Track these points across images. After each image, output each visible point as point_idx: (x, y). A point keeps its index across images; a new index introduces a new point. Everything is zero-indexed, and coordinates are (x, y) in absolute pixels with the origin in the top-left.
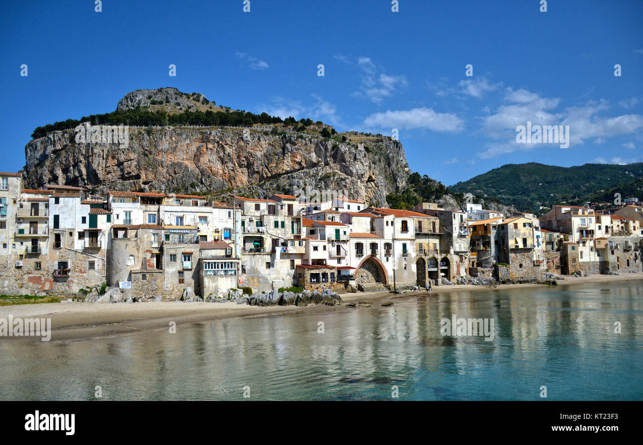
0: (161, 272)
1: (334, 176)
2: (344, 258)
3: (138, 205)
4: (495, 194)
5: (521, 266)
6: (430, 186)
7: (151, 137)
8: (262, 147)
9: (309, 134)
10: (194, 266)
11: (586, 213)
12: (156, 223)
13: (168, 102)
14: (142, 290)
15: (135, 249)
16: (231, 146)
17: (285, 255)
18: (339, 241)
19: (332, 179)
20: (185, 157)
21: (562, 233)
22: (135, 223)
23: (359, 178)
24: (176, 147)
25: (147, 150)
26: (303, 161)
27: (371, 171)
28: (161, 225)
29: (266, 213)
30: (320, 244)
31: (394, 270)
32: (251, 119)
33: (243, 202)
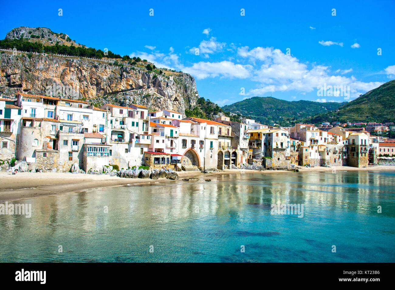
0: (57, 152)
1: (153, 95)
2: (175, 148)
3: (41, 104)
4: (246, 114)
5: (279, 159)
6: (210, 106)
7: (31, 60)
8: (107, 73)
9: (138, 67)
10: (80, 149)
11: (314, 129)
12: (53, 118)
13: (43, 37)
14: (43, 164)
15: (39, 135)
16: (87, 70)
17: (138, 145)
18: (172, 137)
19: (152, 97)
20: (54, 75)
21: (300, 140)
22: (38, 116)
23: (169, 98)
24: (49, 68)
25: (28, 68)
26: (133, 84)
27: (177, 94)
28: (57, 119)
29: (127, 116)
30: (161, 139)
31: (204, 158)
32: (101, 54)
33: (112, 107)
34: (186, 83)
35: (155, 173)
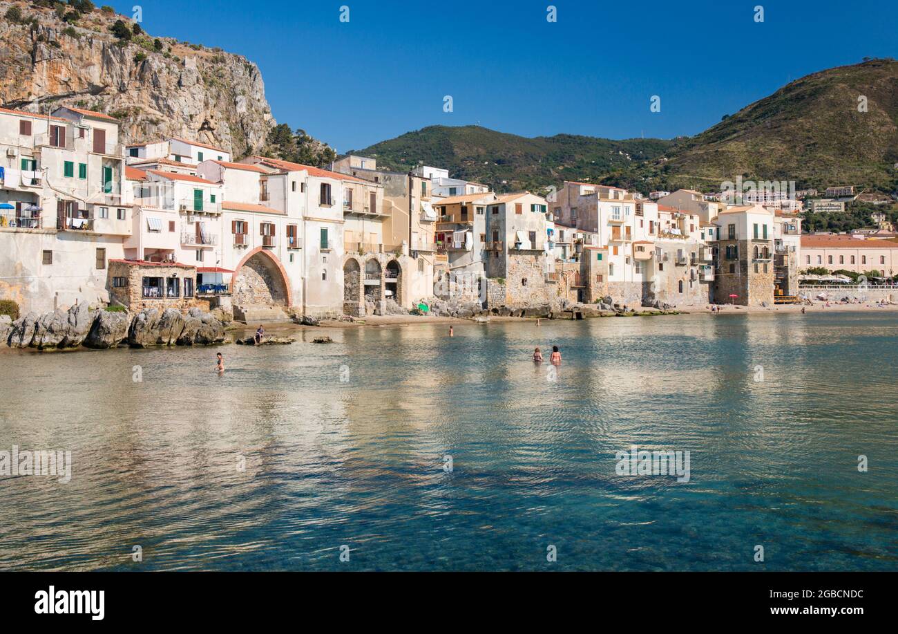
1: (136, 113)
2: (210, 249)
5: (524, 281)
6: (307, 151)
9: (87, 28)
11: (621, 196)
17: (88, 237)
18: (201, 214)
19: (132, 119)
21: (581, 229)
23: (185, 122)
26: (73, 79)
27: (209, 112)
29: (46, 141)
30: (162, 217)
31: (304, 279)
34: (235, 82)
35: (146, 319)
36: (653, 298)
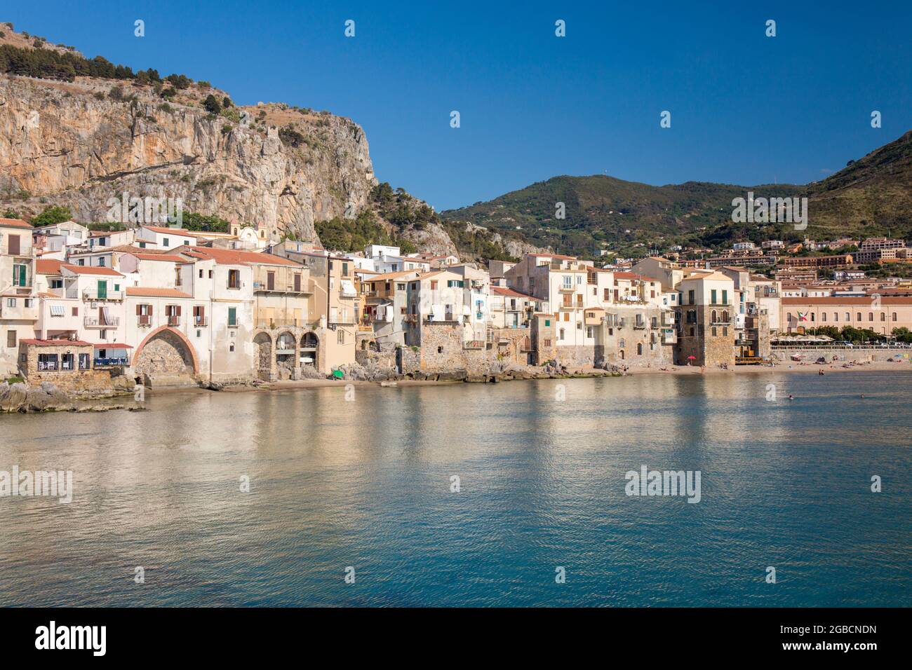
1: (223, 180)
2: (113, 329)
4: (534, 226)
5: (440, 349)
6: (405, 208)
8: (89, 120)
9: (182, 103)
11: (574, 267)
18: (104, 300)
19: (218, 187)
21: (533, 297)
23: (267, 188)
26: (168, 151)
27: (290, 178)
30: (67, 305)
31: (210, 351)
32: (71, 66)
34: (338, 144)
36: (603, 361)
